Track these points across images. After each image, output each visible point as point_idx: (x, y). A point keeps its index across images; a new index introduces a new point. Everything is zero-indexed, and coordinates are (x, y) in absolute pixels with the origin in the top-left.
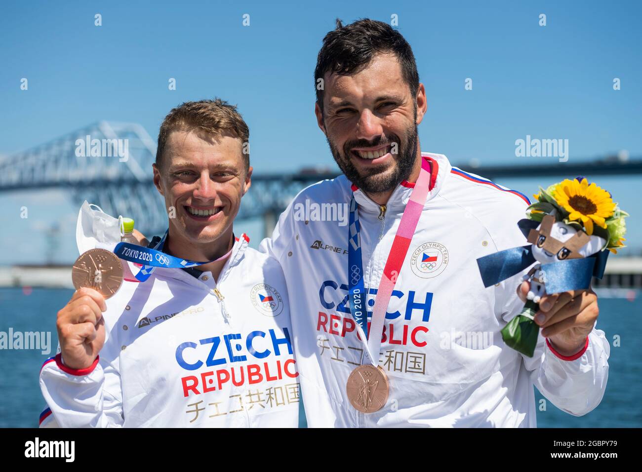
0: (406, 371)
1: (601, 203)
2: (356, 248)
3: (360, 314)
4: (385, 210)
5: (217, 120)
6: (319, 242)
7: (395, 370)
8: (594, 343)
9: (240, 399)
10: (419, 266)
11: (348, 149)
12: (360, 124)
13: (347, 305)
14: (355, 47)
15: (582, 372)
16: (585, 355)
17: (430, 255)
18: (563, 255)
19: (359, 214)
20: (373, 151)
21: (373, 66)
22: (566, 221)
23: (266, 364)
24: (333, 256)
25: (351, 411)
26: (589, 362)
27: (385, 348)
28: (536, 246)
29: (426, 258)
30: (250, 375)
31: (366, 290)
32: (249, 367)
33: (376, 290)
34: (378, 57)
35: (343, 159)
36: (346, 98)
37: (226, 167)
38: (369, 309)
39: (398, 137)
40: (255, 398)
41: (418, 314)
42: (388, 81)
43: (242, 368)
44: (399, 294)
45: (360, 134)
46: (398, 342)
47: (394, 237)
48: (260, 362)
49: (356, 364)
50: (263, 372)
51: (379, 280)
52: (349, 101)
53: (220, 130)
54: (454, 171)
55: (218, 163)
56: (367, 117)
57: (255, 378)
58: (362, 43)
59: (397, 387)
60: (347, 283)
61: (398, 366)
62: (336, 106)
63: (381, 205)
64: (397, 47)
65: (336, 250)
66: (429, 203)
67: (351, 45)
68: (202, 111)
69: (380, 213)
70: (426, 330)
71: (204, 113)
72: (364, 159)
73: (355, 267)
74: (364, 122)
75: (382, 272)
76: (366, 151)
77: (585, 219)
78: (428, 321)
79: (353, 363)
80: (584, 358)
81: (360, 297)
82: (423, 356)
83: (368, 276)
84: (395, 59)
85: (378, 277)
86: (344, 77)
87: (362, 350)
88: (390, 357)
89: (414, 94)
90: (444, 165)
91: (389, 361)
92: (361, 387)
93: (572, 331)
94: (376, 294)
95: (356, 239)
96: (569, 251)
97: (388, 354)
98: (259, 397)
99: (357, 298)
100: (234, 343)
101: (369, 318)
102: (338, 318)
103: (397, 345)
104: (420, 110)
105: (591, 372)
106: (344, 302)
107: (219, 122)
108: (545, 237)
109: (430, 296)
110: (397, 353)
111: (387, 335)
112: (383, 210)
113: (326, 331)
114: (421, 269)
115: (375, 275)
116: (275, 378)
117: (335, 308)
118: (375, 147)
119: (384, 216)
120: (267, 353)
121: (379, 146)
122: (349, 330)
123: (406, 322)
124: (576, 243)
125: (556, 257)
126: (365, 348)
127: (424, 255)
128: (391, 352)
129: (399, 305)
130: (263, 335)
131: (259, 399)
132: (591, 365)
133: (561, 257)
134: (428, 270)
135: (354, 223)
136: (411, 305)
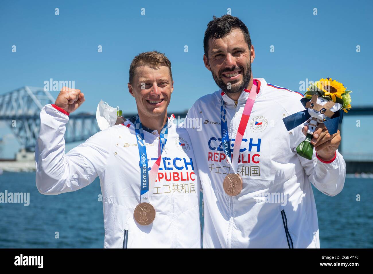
0: (251, 175)
1: (339, 88)
2: (224, 121)
3: (227, 151)
4: (237, 103)
5: (158, 59)
6: (207, 121)
7: (245, 175)
8: (339, 156)
9: (169, 187)
10: (254, 127)
11: (221, 73)
12: (226, 60)
13: (222, 147)
14: (223, 26)
15: (334, 169)
16: (335, 161)
17: (259, 122)
18: (323, 112)
19: (225, 106)
20: (232, 74)
21: (231, 34)
22: (323, 96)
23: (181, 173)
24: (214, 126)
25: (226, 196)
26: (337, 164)
27: (240, 165)
28: (310, 109)
29: (257, 123)
30: (174, 177)
31: (230, 140)
32: (174, 173)
33: (235, 139)
34: (234, 30)
35: (218, 78)
36: (219, 49)
37: (164, 80)
38: (232, 148)
39: (243, 67)
40: (176, 188)
41: (254, 148)
42: (239, 41)
43: (170, 173)
44: (245, 140)
45: (226, 65)
46: (246, 162)
47: (241, 115)
48: (179, 171)
49: (227, 174)
50: (180, 176)
51: (236, 135)
52: (221, 50)
53: (160, 63)
54: (268, 85)
55: (160, 78)
56: (230, 57)
57: (176, 178)
58: (226, 24)
59: (247, 183)
60: (221, 137)
61: (247, 173)
62: (215, 53)
63: (235, 101)
64: (242, 26)
65: (215, 123)
66: (258, 99)
67: (221, 25)
68: (150, 55)
69: (234, 104)
70: (259, 155)
71: (152, 56)
72: (228, 77)
73: (224, 130)
74: (228, 59)
75: (237, 131)
76: (229, 74)
77: (332, 95)
78: (259, 151)
79: (226, 174)
80: (335, 162)
81: (227, 143)
82: (258, 168)
83: (230, 133)
84: (241, 31)
85: (235, 133)
86: (218, 39)
87: (229, 167)
88: (243, 169)
89: (250, 49)
90: (263, 82)
91: (242, 171)
92: (230, 184)
93: (329, 148)
94: (234, 141)
95: (224, 117)
96: (325, 110)
97: (242, 168)
98: (178, 187)
99: (226, 144)
100: (167, 161)
101: (232, 152)
102: (217, 154)
103: (245, 164)
104: (252, 57)
105: (338, 169)
106: (220, 146)
107: (159, 60)
108: (314, 104)
109: (260, 140)
110: (246, 167)
111: (240, 159)
112: (236, 103)
113: (212, 160)
114: (255, 128)
115: (234, 132)
116: (185, 180)
117: (216, 149)
118: (233, 71)
119: (237, 106)
120: (182, 168)
121: (235, 71)
122: (223, 159)
123: (249, 153)
124: (328, 106)
125: (320, 112)
126: (231, 166)
127: (256, 122)
128: (243, 167)
129: (245, 145)
130: (180, 160)
131: (178, 188)
132: (338, 165)
133: (322, 112)
134: (258, 129)
135: (223, 111)
136: (251, 145)
